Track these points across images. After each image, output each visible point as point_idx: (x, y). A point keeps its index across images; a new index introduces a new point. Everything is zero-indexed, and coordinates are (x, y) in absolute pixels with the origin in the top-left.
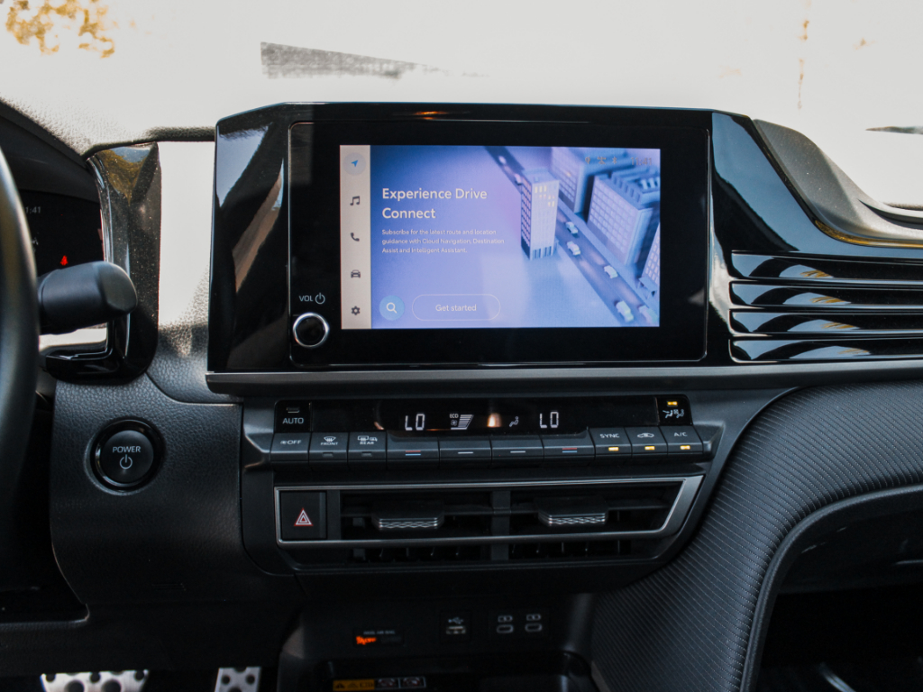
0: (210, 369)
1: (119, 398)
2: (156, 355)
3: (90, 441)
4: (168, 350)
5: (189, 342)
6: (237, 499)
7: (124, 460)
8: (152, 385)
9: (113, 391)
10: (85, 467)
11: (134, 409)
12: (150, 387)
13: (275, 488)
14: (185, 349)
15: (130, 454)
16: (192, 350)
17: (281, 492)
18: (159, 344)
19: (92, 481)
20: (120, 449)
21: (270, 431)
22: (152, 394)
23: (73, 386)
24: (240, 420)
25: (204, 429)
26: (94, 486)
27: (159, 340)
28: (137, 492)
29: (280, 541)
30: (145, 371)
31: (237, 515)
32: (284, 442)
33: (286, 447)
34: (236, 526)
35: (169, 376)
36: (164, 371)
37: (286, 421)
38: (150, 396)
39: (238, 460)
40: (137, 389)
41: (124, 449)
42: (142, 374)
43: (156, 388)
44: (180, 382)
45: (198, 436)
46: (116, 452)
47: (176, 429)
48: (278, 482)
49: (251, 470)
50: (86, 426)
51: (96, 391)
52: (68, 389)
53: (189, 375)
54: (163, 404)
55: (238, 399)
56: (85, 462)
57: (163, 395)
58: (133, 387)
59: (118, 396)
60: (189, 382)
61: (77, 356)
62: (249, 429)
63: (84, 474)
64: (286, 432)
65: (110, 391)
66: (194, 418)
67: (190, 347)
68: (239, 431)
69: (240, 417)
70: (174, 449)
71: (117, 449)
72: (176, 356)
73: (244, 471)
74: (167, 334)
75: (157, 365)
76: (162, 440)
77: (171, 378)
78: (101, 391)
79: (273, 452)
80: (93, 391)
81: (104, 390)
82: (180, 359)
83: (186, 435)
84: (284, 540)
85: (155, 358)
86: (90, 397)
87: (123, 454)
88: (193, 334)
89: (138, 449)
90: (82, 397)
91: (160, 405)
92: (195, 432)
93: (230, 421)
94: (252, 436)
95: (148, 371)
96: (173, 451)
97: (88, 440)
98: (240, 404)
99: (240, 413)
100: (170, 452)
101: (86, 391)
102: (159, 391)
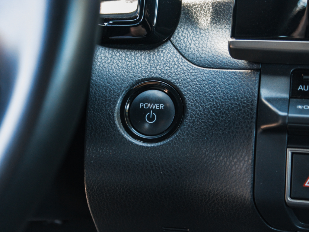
0: (233, 36)
1: (146, 62)
2: (179, 25)
3: (121, 97)
4: (189, 21)
5: (209, 15)
6: (252, 156)
7: (149, 115)
8: (175, 51)
9: (141, 55)
10: (116, 119)
11: (159, 71)
12: (173, 53)
13: (288, 149)
14: (205, 20)
15: (154, 111)
16: (211, 22)
17: (293, 154)
18: (182, 16)
19: (121, 131)
20: (146, 106)
21: (286, 96)
22: (175, 59)
23: (107, 49)
24: (257, 85)
25: (222, 92)
26: (122, 136)
27: (182, 12)
28: (159, 144)
29: (289, 199)
30: (169, 39)
31: (250, 171)
32: (300, 107)
33: (302, 111)
34: (249, 181)
35: (190, 44)
36: (186, 40)
37: (300, 88)
38: (173, 61)
39: (254, 120)
40: (162, 55)
41: (150, 106)
42: (167, 41)
43: (179, 54)
44: (200, 50)
45: (216, 98)
46: (142, 107)
47: (196, 91)
48: (291, 143)
49: (266, 131)
50: (118, 84)
51: (127, 54)
52: (103, 52)
53: (209, 44)
54: (185, 69)
55: (255, 66)
56: (116, 115)
57: (184, 60)
58: (158, 52)
59: (145, 59)
60: (208, 50)
61: (111, 22)
62: (265, 93)
63: (115, 124)
64: (302, 98)
65: (139, 55)
66: (213, 82)
67: (209, 19)
68: (256, 95)
69: (257, 81)
70: (194, 108)
71: (144, 105)
72: (196, 27)
73: (259, 131)
74: (190, 7)
75: (180, 34)
76: (183, 99)
77: (192, 46)
78: (131, 54)
79: (290, 115)
80: (124, 55)
81: (133, 54)
82: (200, 29)
83: (206, 96)
84: (292, 198)
85: (178, 28)
86: (122, 59)
87: (149, 110)
88: (213, 8)
89: (162, 106)
90: (114, 59)
91: (183, 69)
92: (214, 94)
93: (247, 85)
94: (268, 100)
95: (172, 39)
96: (192, 110)
97: (119, 96)
98: (257, 70)
99: (257, 78)
100: (190, 111)
101: (118, 54)
102: (181, 57)
